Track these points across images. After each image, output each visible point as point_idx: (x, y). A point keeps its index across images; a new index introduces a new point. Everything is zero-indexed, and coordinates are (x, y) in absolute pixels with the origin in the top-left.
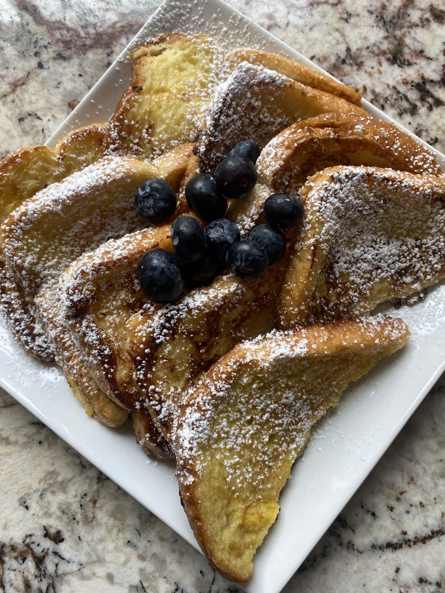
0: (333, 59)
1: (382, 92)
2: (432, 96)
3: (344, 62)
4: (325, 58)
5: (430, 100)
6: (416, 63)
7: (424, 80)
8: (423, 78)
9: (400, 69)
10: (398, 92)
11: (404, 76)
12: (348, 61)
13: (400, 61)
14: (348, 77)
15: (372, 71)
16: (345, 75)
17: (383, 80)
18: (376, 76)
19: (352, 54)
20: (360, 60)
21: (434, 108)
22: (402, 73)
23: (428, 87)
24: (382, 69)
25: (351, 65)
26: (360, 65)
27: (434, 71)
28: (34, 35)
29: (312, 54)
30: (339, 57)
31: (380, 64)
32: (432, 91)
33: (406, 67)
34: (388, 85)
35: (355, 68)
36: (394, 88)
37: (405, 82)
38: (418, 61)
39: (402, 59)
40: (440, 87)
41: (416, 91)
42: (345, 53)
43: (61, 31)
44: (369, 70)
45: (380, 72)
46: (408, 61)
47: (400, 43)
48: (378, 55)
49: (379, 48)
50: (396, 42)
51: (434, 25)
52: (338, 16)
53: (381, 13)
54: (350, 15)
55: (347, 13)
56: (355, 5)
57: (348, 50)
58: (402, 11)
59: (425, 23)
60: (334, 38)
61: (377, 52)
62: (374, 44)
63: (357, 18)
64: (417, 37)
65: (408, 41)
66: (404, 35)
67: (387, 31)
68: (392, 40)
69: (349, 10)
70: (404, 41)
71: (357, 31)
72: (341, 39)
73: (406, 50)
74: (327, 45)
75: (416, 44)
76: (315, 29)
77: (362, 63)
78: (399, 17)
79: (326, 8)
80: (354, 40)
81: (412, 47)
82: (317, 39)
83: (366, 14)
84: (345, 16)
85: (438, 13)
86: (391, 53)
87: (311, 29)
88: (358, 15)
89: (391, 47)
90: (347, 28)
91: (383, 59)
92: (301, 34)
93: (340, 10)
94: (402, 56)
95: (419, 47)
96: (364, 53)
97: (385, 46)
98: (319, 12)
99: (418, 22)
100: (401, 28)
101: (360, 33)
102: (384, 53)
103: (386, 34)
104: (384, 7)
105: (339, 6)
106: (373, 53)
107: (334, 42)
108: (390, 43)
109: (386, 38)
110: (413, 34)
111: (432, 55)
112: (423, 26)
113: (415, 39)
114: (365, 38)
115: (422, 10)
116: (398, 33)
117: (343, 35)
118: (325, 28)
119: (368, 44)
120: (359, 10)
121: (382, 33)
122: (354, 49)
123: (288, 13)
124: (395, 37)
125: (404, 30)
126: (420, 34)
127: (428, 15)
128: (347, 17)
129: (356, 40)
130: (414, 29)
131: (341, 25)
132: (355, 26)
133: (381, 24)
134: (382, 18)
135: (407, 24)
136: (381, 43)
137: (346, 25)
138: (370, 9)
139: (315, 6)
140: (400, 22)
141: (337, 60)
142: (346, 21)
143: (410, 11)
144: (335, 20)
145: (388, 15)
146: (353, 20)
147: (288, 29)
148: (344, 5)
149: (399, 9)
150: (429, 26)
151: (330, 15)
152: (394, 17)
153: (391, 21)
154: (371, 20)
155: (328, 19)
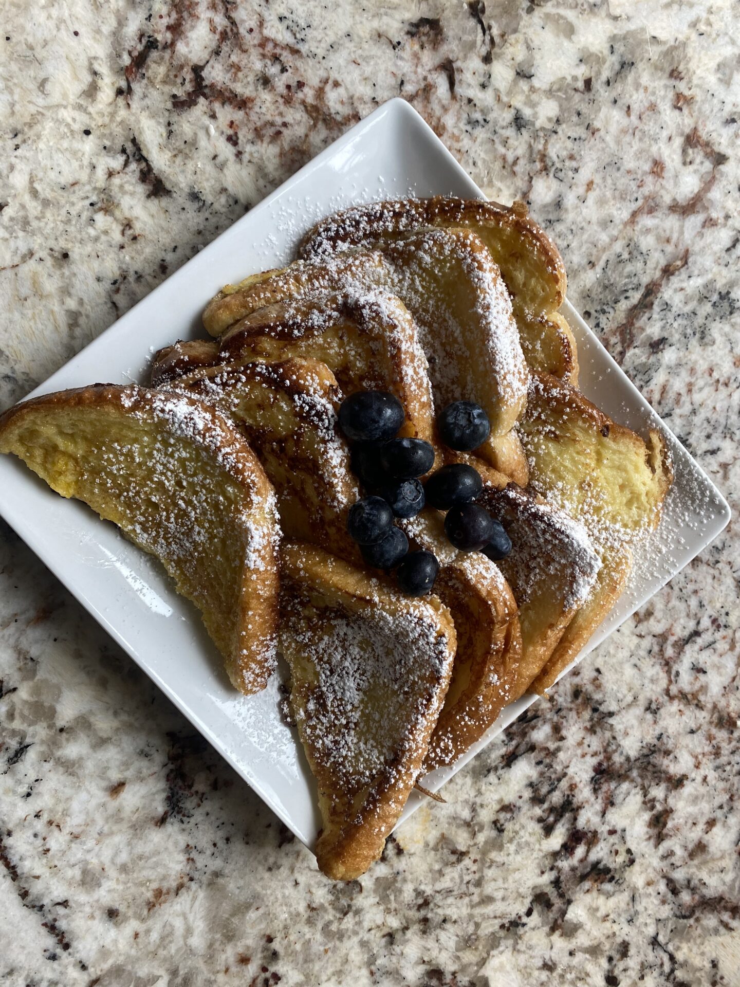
0: (597, 696)
1: (558, 760)
2: (556, 821)
3: (595, 710)
4: (598, 687)
5: (551, 819)
6: (597, 798)
7: (576, 810)
8: (579, 808)
9: (589, 780)
10: (559, 780)
11: (581, 786)
12: (596, 715)
13: (599, 779)
14: (575, 717)
15: (585, 746)
16: (578, 713)
17: (574, 760)
18: (579, 752)
19: (605, 720)
20: (598, 730)
21: (542, 824)
22: (584, 782)
23: (568, 815)
24: (588, 758)
25: (591, 719)
26: (592, 730)
27: (588, 821)
28: (613, 308)
29: (602, 670)
30: (600, 704)
31: (594, 754)
32: (563, 821)
33: (592, 786)
34: (568, 767)
35: (588, 725)
36: (565, 775)
37: (572, 787)
38: (600, 800)
39: (602, 781)
40: (568, 830)
41: (561, 801)
42: (606, 711)
43: (619, 344)
44: (586, 742)
45: (583, 756)
46: (600, 788)
47: (622, 777)
48: (605, 751)
49: (615, 751)
50: (623, 772)
51: (647, 816)
52: (654, 698)
53: (660, 750)
54: (655, 713)
55: (658, 709)
56: (668, 717)
57: (611, 714)
58: (663, 775)
59: (649, 805)
60: (625, 697)
61: (610, 749)
62: (620, 745)
63: (652, 722)
64: (631, 797)
65: (625, 786)
66: (633, 781)
67: (637, 760)
68: (626, 766)
69: (662, 711)
70: (625, 781)
71: (635, 722)
72: (624, 704)
73: (613, 785)
74: (615, 688)
75: (621, 797)
76: (636, 670)
77: (595, 733)
78: (654, 772)
79: (664, 683)
80: (624, 720)
81: (617, 792)
82: (622, 674)
83: (657, 732)
84: (654, 706)
85: (662, 819)
86: (609, 767)
87: (635, 665)
88: (655, 722)
89: (617, 765)
90: (638, 711)
91: (601, 757)
92: (629, 654)
93: (661, 700)
94: (606, 781)
95: (618, 800)
96: (608, 734)
97: (617, 759)
98: (658, 674)
99: (649, 797)
100: (642, 777)
101: (632, 727)
102: (608, 758)
103: (632, 759)
104: (667, 753)
105: (666, 698)
106: (608, 745)
107: (620, 696)
108: (622, 765)
109: (628, 759)
110: (634, 791)
111: (609, 816)
112: (644, 803)
113: (629, 794)
114: (626, 734)
115: (666, 800)
116: (635, 773)
117: (629, 706)
118: (637, 683)
119: (619, 738)
120: (662, 723)
121: (633, 753)
122: (611, 721)
123: (654, 636)
124: (630, 769)
125: (639, 780)
126: (635, 800)
127: (659, 807)
128: (652, 709)
129: (623, 723)
130: (641, 792)
131: (642, 702)
132: (642, 720)
133: (645, 751)
134: (653, 752)
135: (646, 783)
136: (622, 753)
137: (642, 709)
138: (664, 737)
139: (666, 668)
140: (649, 774)
141: (597, 701)
142: (648, 709)
143: (663, 786)
144: (648, 695)
145: (657, 759)
146: (649, 716)
147: (635, 637)
148: (668, 704)
149: (666, 772)
150: (646, 810)
151: (654, 687)
152: (654, 766)
153: (649, 763)
154: (650, 739)
155: (649, 686)
